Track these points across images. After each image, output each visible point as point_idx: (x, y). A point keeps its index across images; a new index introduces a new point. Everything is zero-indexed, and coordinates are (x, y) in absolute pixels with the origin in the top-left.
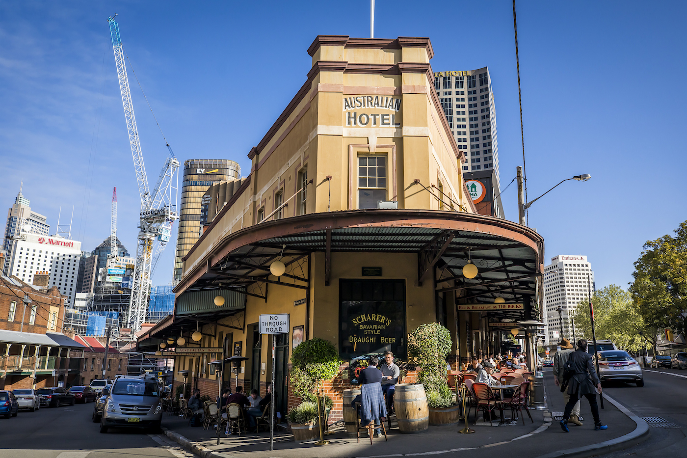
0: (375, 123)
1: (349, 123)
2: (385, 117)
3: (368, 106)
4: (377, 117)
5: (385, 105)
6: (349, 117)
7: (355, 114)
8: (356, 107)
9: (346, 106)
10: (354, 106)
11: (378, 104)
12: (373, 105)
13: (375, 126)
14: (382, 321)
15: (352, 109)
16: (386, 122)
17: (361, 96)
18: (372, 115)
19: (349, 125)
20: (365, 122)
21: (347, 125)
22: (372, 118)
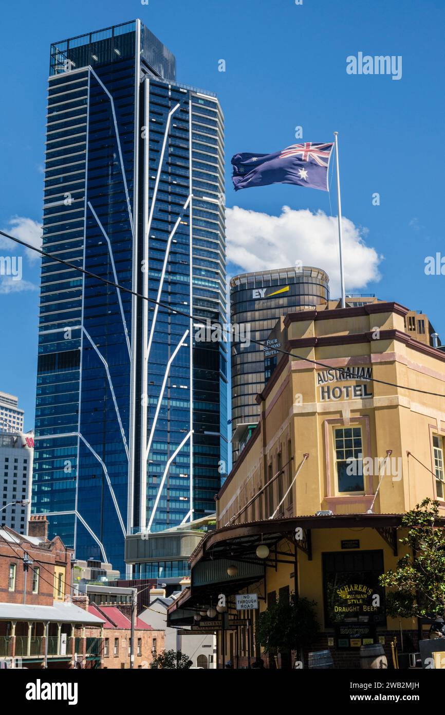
0: (348, 395)
1: (323, 398)
2: (357, 388)
3: (340, 378)
4: (349, 389)
5: (356, 376)
6: (323, 392)
7: (328, 387)
8: (330, 381)
9: (319, 381)
10: (327, 380)
11: (350, 375)
12: (345, 377)
13: (348, 398)
14: (364, 590)
15: (325, 383)
16: (358, 393)
17: (333, 369)
18: (344, 387)
19: (323, 400)
20: (338, 396)
21: (321, 400)
22: (344, 390)
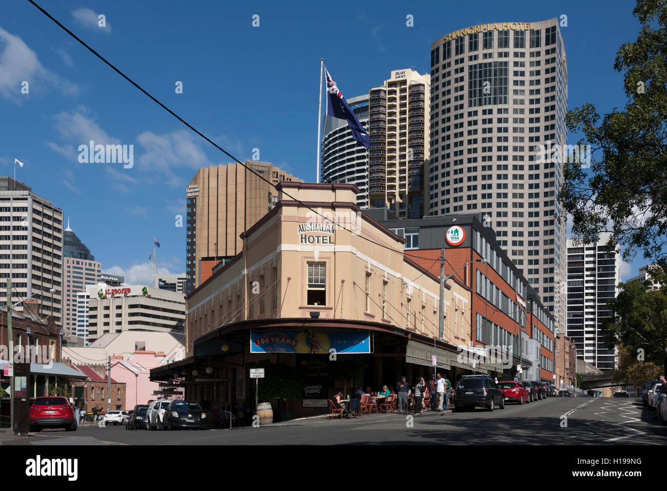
0: (318, 242)
1: (302, 242)
2: (324, 238)
4: (319, 238)
6: (302, 238)
7: (305, 236)
13: (318, 244)
16: (325, 241)
19: (302, 244)
20: (312, 241)
21: (300, 243)
22: (316, 238)
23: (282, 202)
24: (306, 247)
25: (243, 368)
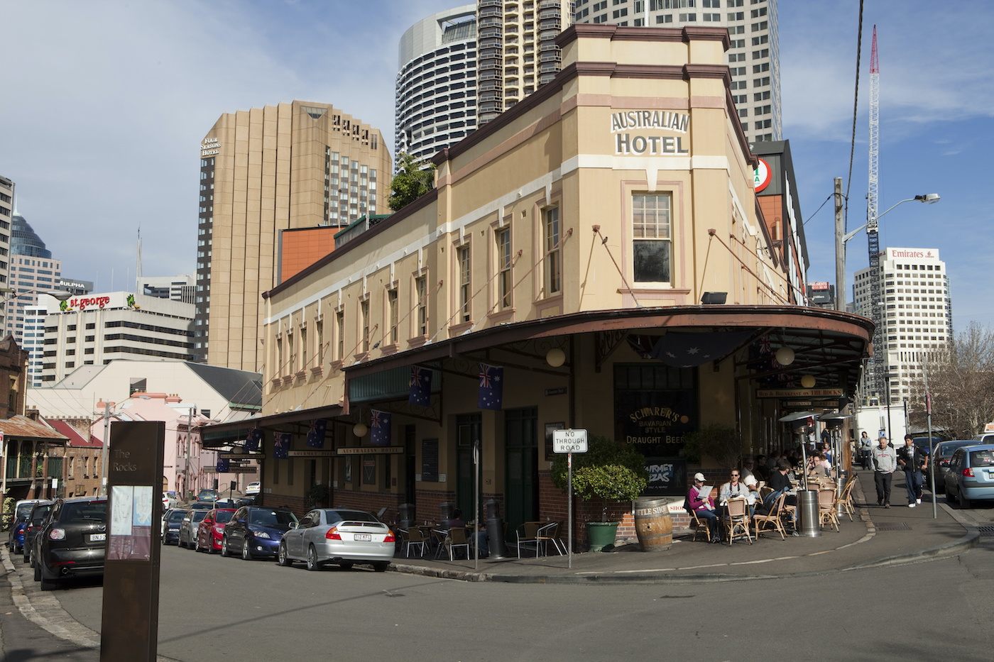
0: (654, 150)
1: (620, 150)
2: (668, 141)
3: (645, 125)
4: (657, 141)
5: (667, 124)
6: (620, 142)
7: (627, 136)
8: (629, 127)
9: (614, 125)
10: (625, 125)
11: (658, 122)
12: (651, 124)
13: (655, 154)
14: (668, 415)
15: (623, 129)
16: (669, 147)
17: (634, 111)
18: (650, 138)
19: (620, 153)
20: (641, 149)
21: (617, 153)
22: (650, 142)
23: (577, 66)
24: (630, 161)
25: (441, 426)
